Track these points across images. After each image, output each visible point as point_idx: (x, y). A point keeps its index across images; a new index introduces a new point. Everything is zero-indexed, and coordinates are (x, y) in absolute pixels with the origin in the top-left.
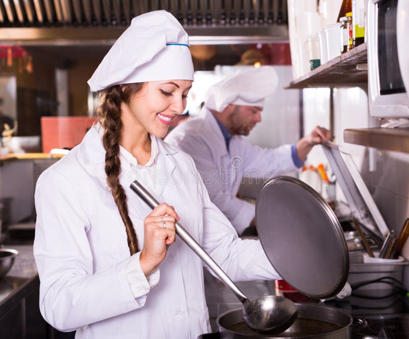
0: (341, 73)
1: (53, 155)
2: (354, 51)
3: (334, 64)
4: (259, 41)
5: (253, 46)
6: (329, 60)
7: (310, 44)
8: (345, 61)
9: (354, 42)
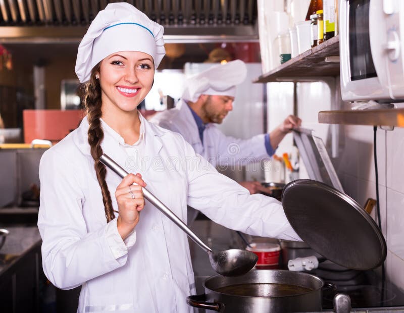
0: (309, 66)
1: (34, 145)
2: (325, 43)
3: (305, 56)
4: (224, 40)
5: (218, 45)
6: (300, 53)
7: (280, 40)
8: (316, 54)
9: (325, 36)
